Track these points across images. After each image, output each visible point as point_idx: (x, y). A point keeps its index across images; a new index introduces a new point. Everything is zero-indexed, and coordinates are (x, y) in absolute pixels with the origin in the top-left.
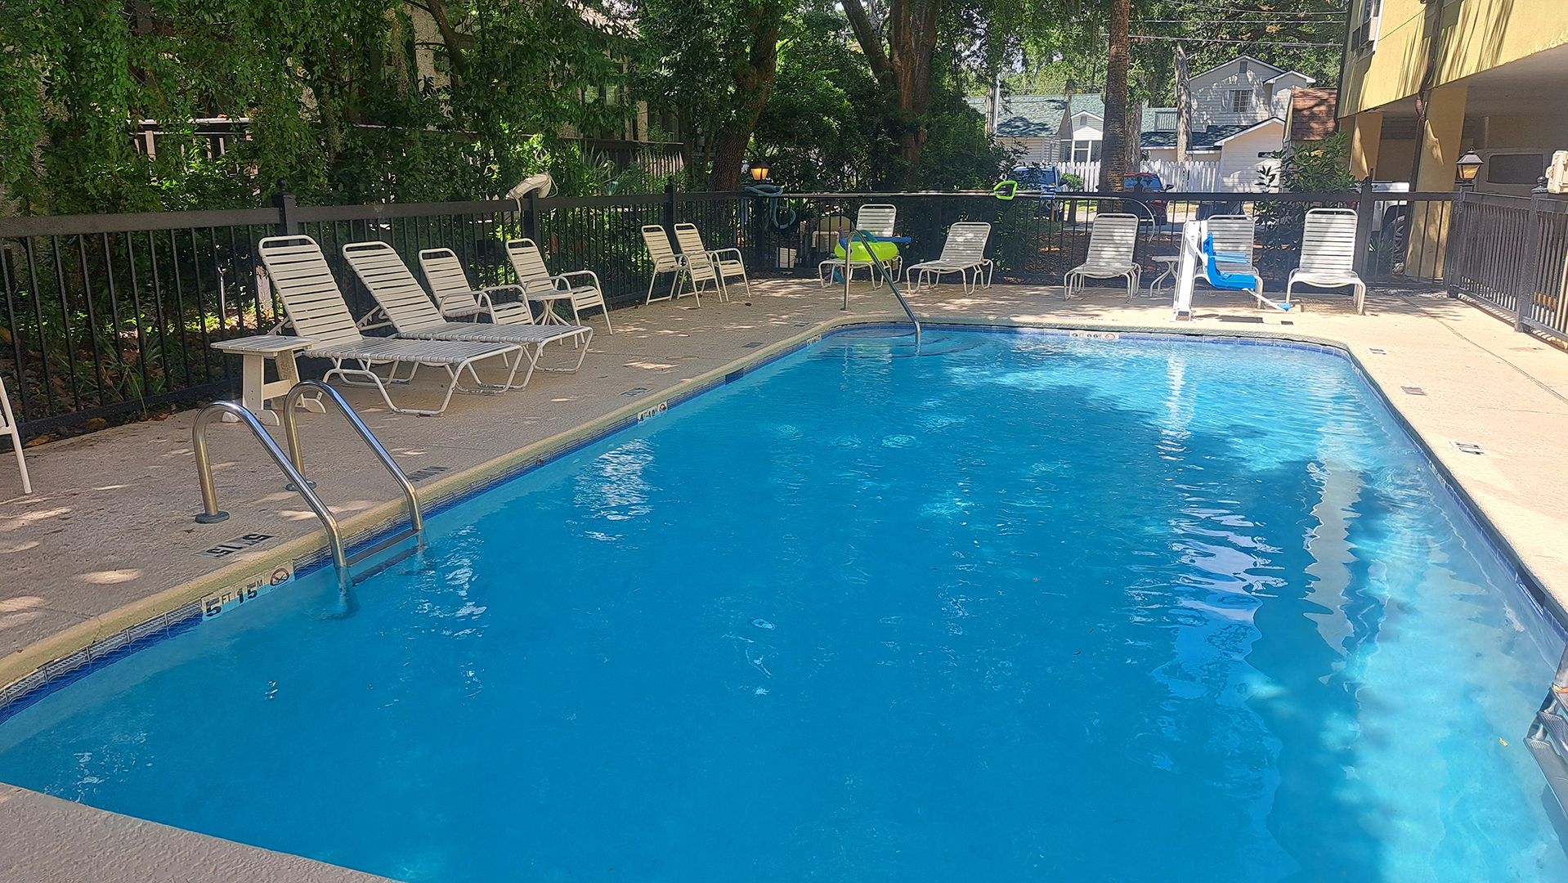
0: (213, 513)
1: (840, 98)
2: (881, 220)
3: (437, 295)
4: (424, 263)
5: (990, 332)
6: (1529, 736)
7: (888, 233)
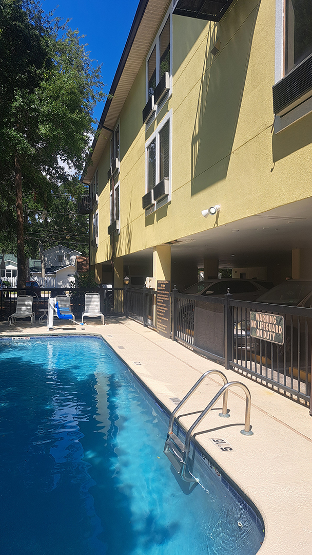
6: (164, 450)
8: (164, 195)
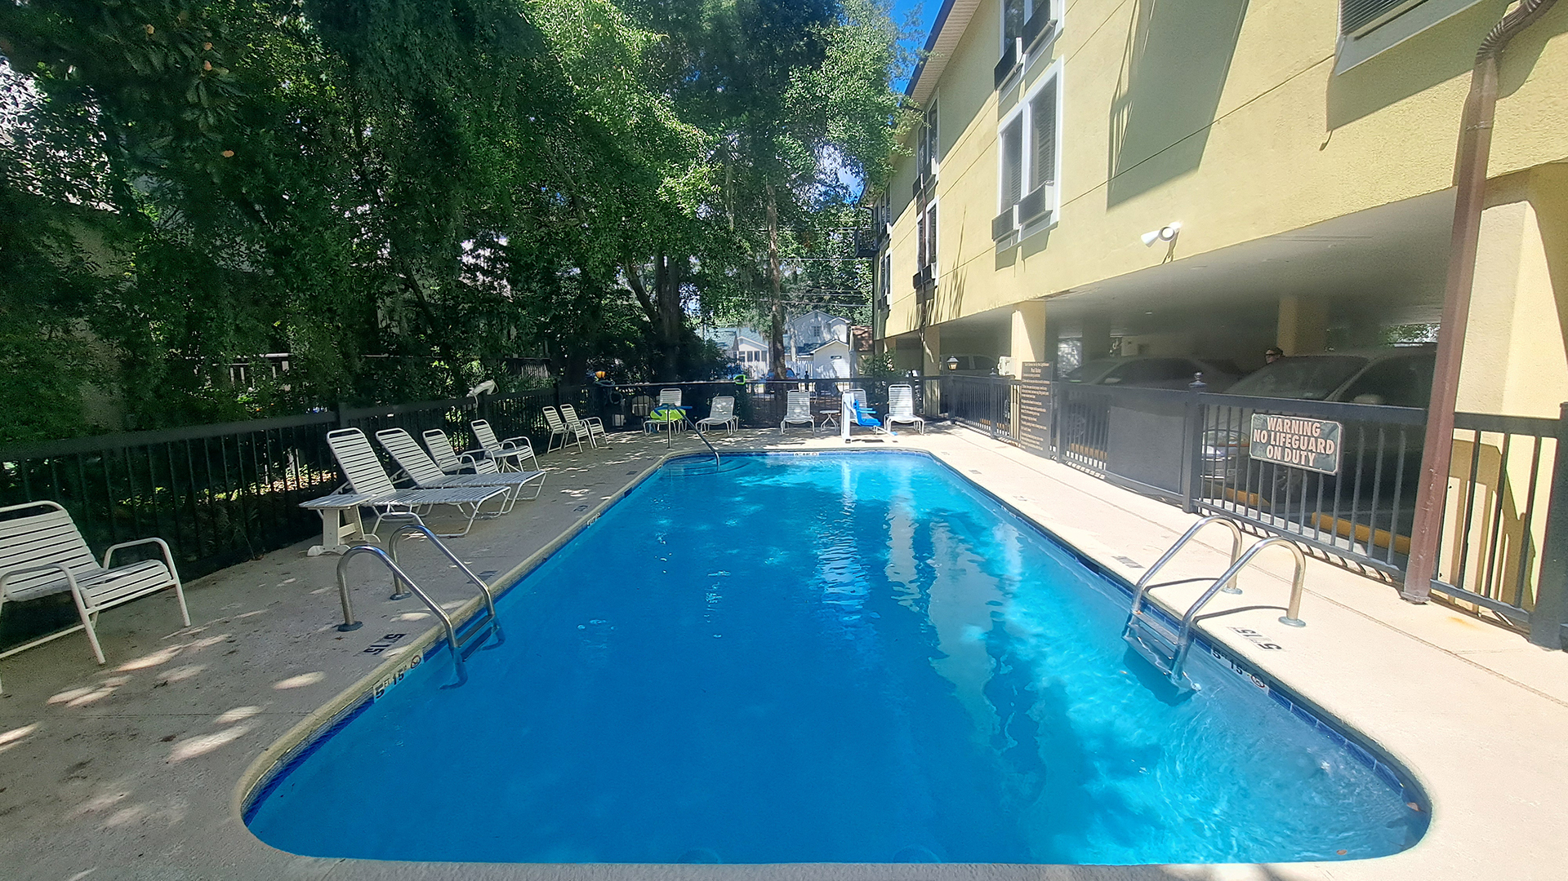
0: (351, 623)
1: (636, 332)
2: (673, 397)
3: (436, 458)
4: (427, 439)
5: (752, 456)
6: (1123, 635)
7: (678, 404)
8: (1043, 213)
